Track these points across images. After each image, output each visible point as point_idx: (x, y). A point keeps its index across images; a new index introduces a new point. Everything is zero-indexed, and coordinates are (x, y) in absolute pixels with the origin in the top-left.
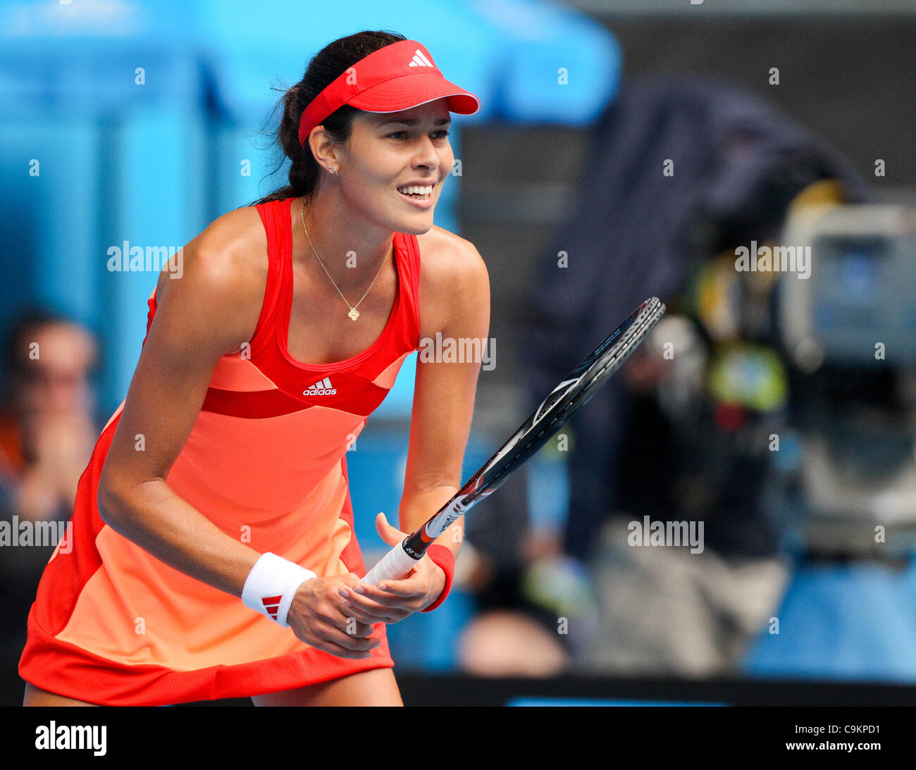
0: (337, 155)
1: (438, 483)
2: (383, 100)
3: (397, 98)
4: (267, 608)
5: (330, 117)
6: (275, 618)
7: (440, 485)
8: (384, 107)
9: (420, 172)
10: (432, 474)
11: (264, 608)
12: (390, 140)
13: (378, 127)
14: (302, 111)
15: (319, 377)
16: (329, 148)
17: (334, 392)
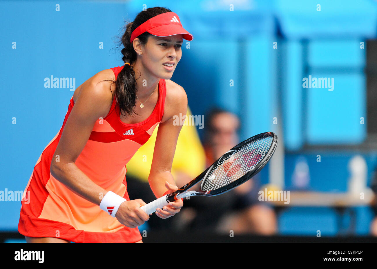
0: (142, 49)
1: (165, 170)
2: (160, 32)
3: (164, 32)
4: (109, 211)
5: (141, 35)
6: (111, 214)
7: (166, 171)
8: (159, 34)
9: (170, 59)
10: (164, 167)
11: (107, 210)
12: (160, 46)
13: (157, 41)
14: (132, 31)
15: (129, 128)
16: (139, 46)
17: (133, 134)
